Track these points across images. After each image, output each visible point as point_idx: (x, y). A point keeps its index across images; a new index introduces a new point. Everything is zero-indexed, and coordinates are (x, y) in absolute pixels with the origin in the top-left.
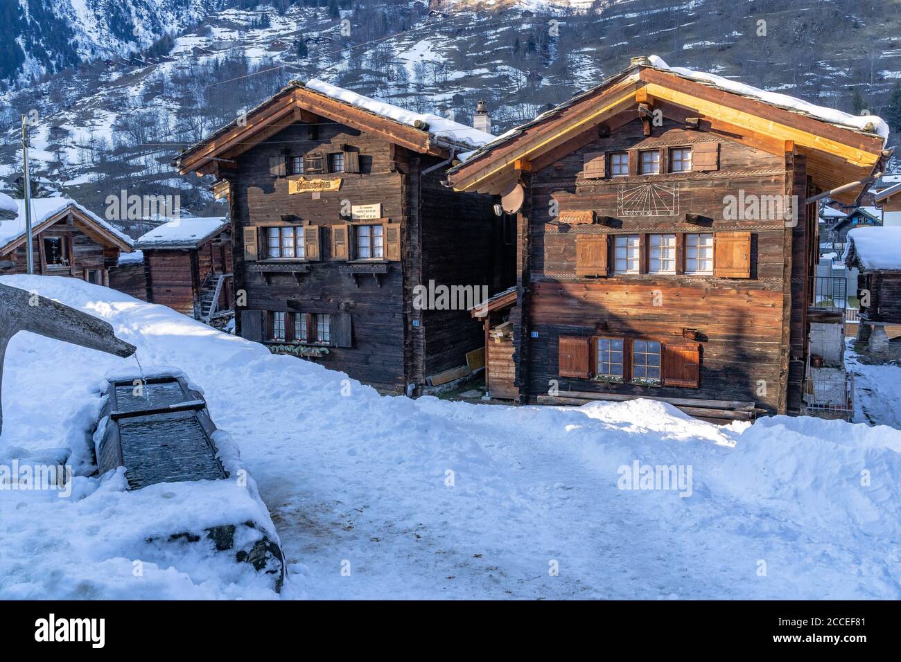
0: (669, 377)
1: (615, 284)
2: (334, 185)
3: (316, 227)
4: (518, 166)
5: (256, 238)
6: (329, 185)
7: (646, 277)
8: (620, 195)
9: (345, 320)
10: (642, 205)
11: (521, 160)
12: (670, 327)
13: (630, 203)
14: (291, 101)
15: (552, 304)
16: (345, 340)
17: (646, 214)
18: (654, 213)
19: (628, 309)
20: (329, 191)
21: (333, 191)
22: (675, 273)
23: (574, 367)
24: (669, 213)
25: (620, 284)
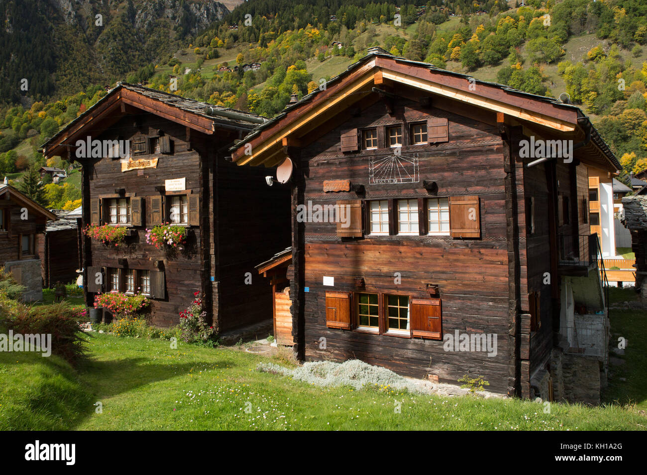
0: (416, 329)
1: (370, 244)
2: (153, 163)
3: (139, 198)
4: (285, 143)
5: (98, 208)
6: (149, 163)
7: (394, 237)
8: (371, 165)
9: (160, 276)
10: (389, 174)
11: (287, 137)
12: (415, 283)
13: (379, 172)
14: (118, 98)
15: (319, 262)
16: (160, 294)
17: (392, 181)
18: (399, 181)
19: (381, 267)
20: (150, 168)
21: (152, 168)
22: (418, 234)
23: (338, 319)
24: (410, 180)
25: (374, 244)
